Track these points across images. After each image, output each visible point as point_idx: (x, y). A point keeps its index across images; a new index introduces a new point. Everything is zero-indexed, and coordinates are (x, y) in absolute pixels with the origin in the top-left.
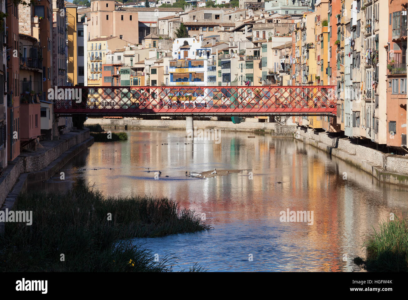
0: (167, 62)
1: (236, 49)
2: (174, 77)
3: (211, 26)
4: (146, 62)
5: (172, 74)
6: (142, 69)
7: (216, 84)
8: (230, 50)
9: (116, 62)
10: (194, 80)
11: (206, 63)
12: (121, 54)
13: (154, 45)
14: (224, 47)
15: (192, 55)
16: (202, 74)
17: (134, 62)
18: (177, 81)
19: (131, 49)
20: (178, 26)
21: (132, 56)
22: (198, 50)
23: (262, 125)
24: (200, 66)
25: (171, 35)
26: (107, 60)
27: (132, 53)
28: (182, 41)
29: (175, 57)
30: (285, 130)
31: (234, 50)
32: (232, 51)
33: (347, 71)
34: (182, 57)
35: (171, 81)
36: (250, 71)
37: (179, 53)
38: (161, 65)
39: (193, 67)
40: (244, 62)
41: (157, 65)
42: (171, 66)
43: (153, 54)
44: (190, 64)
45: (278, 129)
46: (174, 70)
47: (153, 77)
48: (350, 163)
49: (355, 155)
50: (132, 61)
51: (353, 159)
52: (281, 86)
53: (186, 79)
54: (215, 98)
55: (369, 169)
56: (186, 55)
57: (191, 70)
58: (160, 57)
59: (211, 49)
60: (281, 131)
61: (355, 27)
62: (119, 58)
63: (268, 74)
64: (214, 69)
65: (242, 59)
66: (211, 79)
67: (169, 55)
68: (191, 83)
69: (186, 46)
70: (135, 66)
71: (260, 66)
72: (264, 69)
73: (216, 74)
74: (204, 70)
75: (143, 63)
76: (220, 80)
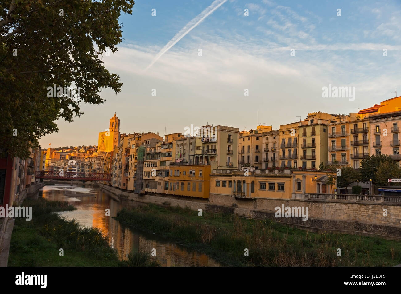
0: (67, 166)
2: (68, 170)
3: (79, 157)
4: (61, 166)
7: (79, 172)
9: (53, 165)
11: (77, 166)
12: (55, 163)
13: (64, 161)
14: (82, 163)
15: (73, 164)
16: (76, 169)
19: (57, 162)
20: (71, 157)
22: (75, 163)
23: (91, 183)
25: (68, 159)
26: (51, 165)
27: (58, 163)
28: (71, 161)
29: (69, 165)
30: (97, 184)
32: (84, 164)
33: (114, 170)
34: (71, 164)
36: (89, 169)
40: (87, 167)
43: (63, 164)
44: (73, 167)
46: (68, 168)
48: (113, 193)
49: (114, 191)
51: (114, 192)
52: (97, 173)
53: (72, 171)
54: (79, 175)
55: (118, 195)
56: (72, 164)
57: (73, 168)
61: (116, 160)
62: (54, 164)
64: (79, 168)
65: (87, 166)
66: (78, 171)
67: (68, 164)
68: (73, 172)
69: (72, 162)
70: (58, 166)
71: (92, 168)
72: (93, 169)
73: (80, 169)
74: (77, 168)
75: (60, 166)
76: (81, 171)
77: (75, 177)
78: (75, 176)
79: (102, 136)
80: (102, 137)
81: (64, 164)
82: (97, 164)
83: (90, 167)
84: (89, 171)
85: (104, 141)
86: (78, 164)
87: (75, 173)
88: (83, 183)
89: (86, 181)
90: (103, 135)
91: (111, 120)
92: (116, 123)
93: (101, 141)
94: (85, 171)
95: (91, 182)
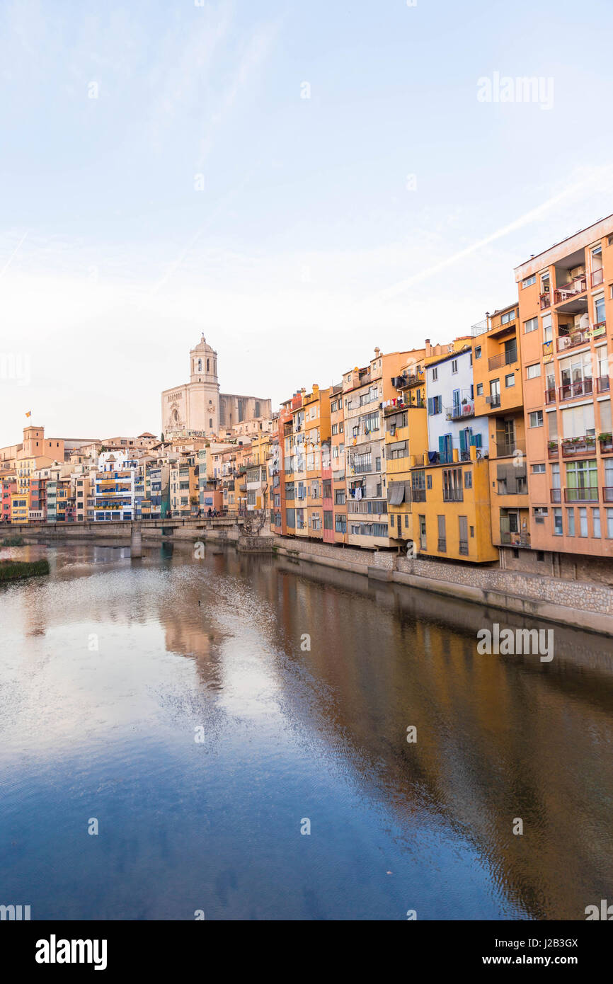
0: (93, 475)
1: (166, 459)
2: (100, 488)
4: (72, 475)
5: (98, 485)
6: (69, 482)
7: (143, 494)
8: (158, 460)
9: (44, 477)
10: (122, 490)
11: (133, 474)
12: (48, 470)
13: (80, 462)
15: (117, 468)
16: (129, 485)
17: (60, 477)
18: (103, 491)
19: (57, 465)
21: (59, 470)
22: (124, 462)
23: (202, 532)
24: (127, 477)
26: (35, 475)
29: (101, 469)
31: (163, 460)
32: (161, 461)
34: (108, 469)
35: (98, 492)
37: (105, 466)
38: (87, 477)
39: (119, 478)
40: (177, 470)
41: (83, 477)
42: (97, 479)
43: (79, 469)
44: (117, 476)
45: (249, 542)
46: (100, 482)
47: (79, 489)
50: (58, 475)
53: (112, 490)
54: (144, 506)
56: (111, 467)
57: (117, 481)
58: (86, 470)
59: (138, 460)
60: (254, 544)
62: (46, 473)
63: (207, 480)
64: (141, 479)
65: (173, 467)
66: (139, 489)
67: (96, 469)
68: (118, 494)
69: (112, 460)
70: (61, 479)
71: (197, 473)
72: (203, 475)
73: (143, 483)
74: (132, 480)
75: (69, 476)
76: (149, 489)
77: (127, 515)
78: (128, 508)
79: (170, 399)
80: (171, 403)
81: (83, 471)
82: (222, 454)
83: (192, 469)
84: (184, 486)
85: (179, 411)
86: (135, 466)
87: (127, 501)
88: (164, 534)
89: (176, 527)
90: (172, 396)
91: (194, 354)
92: (208, 360)
93: (170, 413)
94: (168, 489)
95: (200, 528)
